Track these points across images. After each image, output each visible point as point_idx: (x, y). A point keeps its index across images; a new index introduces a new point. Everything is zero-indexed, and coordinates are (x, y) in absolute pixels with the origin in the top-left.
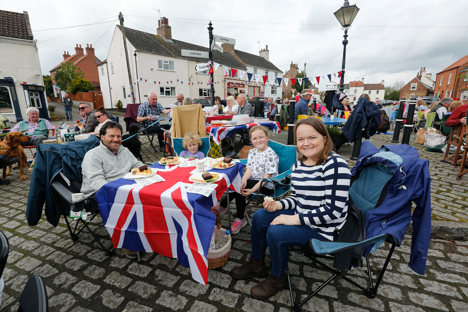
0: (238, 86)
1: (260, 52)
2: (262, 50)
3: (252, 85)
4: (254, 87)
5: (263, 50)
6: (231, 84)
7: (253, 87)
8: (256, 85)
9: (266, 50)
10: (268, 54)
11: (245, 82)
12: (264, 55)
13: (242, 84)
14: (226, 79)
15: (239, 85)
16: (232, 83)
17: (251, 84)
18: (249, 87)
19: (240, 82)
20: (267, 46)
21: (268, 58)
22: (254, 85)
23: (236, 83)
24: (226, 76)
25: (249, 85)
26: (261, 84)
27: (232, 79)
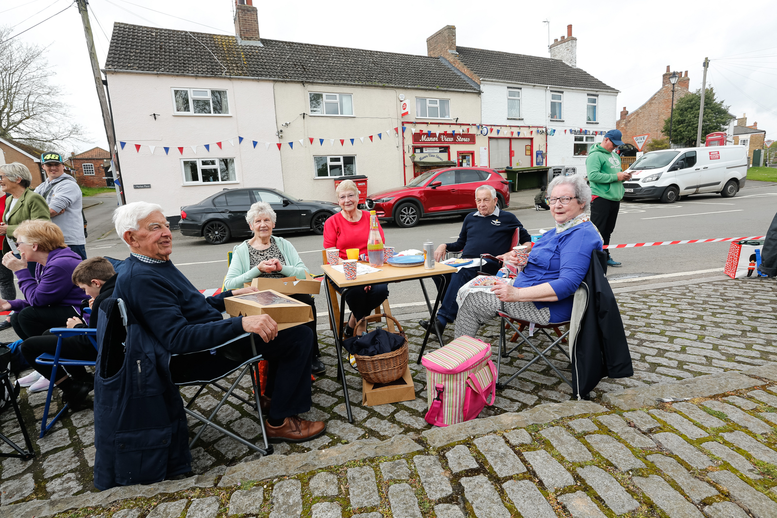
0: (451, 139)
2: (556, 40)
3: (501, 135)
4: (510, 139)
5: (559, 39)
6: (423, 138)
7: (508, 142)
8: (515, 135)
9: (568, 39)
10: (572, 50)
11: (478, 127)
12: (562, 54)
13: (463, 136)
14: (405, 125)
15: (455, 139)
16: (430, 135)
17: (498, 131)
18: (493, 142)
19: (459, 130)
20: (570, 26)
21: (574, 59)
22: (509, 136)
23: (445, 134)
24: (403, 115)
25: (489, 135)
26: (534, 130)
27: (429, 121)
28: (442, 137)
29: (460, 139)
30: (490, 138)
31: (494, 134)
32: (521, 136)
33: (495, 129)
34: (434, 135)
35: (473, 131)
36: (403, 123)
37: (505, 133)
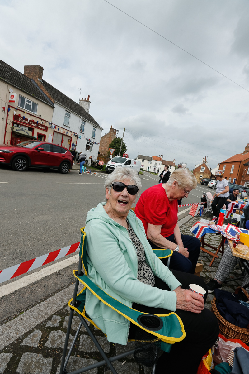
0: (36, 125)
1: (80, 101)
2: (82, 99)
3: (59, 131)
4: (63, 135)
5: (84, 99)
6: (20, 119)
8: (65, 133)
9: (88, 101)
10: (89, 106)
11: (50, 124)
12: (84, 105)
13: (42, 125)
14: (10, 108)
15: (38, 126)
16: (24, 118)
17: (59, 129)
18: (55, 134)
19: (40, 122)
20: (89, 96)
21: (88, 110)
22: (63, 133)
23: (33, 121)
24: (10, 101)
25: (54, 130)
26: (73, 134)
27: (25, 112)
28: (31, 122)
29: (40, 127)
30: (54, 131)
31: (56, 130)
32: (68, 135)
33: (57, 127)
34: (27, 120)
35: (47, 125)
36: (9, 106)
37: (61, 131)
